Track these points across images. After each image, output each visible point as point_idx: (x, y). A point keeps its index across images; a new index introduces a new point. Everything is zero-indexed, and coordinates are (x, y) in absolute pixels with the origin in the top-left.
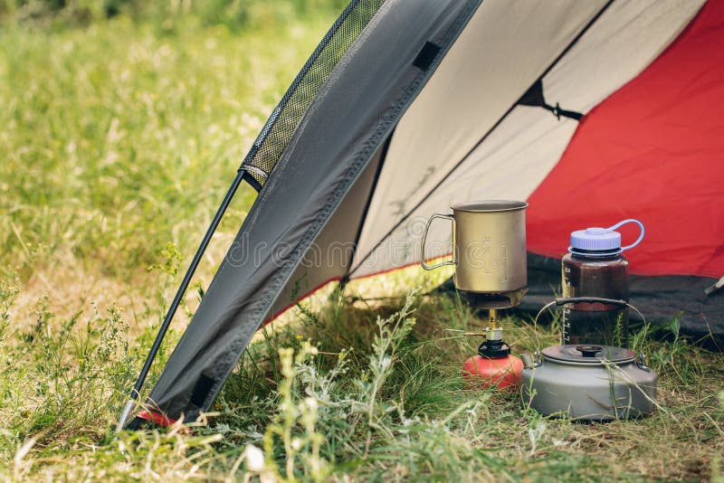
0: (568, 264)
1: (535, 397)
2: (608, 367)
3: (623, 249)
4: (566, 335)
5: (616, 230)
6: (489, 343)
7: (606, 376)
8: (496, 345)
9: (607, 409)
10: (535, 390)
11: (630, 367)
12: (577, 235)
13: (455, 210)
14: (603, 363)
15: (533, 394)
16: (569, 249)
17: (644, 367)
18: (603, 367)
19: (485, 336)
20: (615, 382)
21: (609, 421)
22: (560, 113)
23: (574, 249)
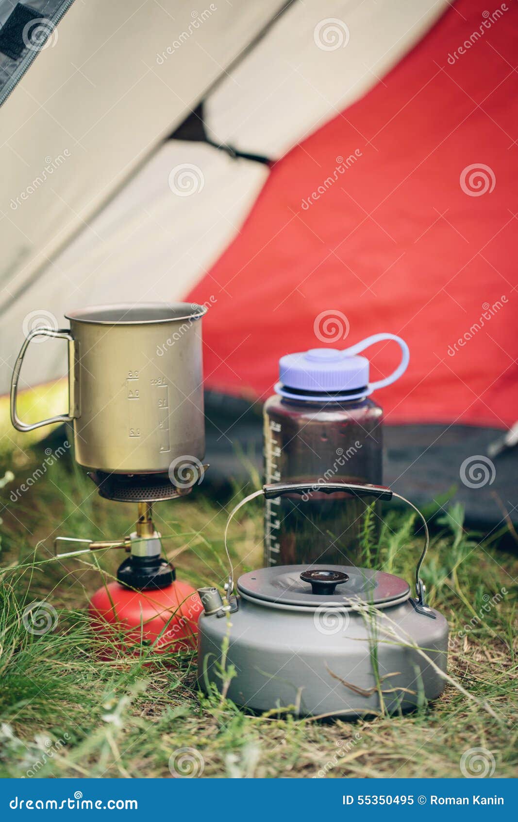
0: (275, 415)
1: (233, 680)
2: (365, 615)
3: (373, 387)
4: (273, 543)
5: (361, 354)
6: (137, 562)
7: (361, 632)
8: (149, 565)
9: (365, 695)
10: (232, 668)
11: (402, 611)
12: (290, 362)
13: (73, 322)
14: (356, 607)
15: (228, 676)
16: (278, 387)
17: (426, 609)
18: (355, 614)
19: (128, 550)
20: (380, 644)
21: (370, 718)
22: (236, 154)
23: (286, 389)
